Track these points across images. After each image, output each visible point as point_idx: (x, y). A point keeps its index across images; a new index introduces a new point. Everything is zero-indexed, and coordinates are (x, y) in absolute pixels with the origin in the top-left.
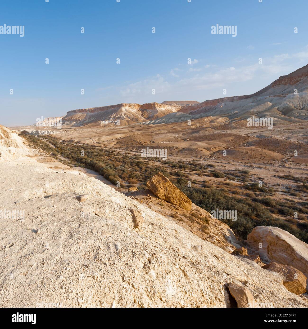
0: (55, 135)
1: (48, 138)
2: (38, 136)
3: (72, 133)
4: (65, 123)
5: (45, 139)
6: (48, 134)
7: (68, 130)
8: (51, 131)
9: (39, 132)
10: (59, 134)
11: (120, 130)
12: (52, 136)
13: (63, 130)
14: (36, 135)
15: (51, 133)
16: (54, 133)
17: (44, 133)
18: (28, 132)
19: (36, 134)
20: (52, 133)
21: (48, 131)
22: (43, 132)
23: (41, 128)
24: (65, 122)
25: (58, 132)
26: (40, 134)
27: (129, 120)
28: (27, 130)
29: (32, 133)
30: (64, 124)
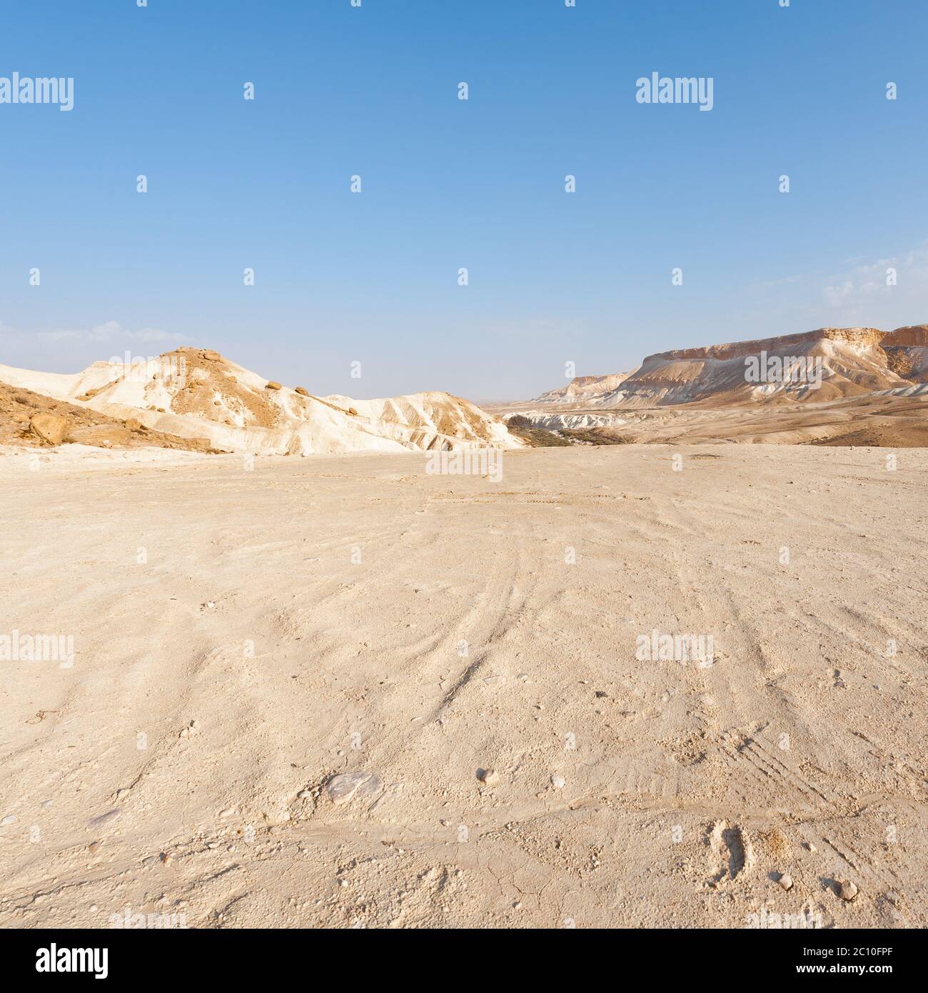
0: (612, 428)
1: (594, 438)
2: (561, 432)
3: (665, 423)
4: (637, 392)
5: (585, 441)
6: (591, 427)
7: (652, 412)
8: (600, 417)
9: (563, 421)
10: (624, 425)
11: (821, 412)
12: (604, 434)
13: (636, 415)
14: (552, 430)
15: (600, 422)
16: (609, 424)
17: (577, 422)
18: (530, 421)
19: (552, 427)
20: (601, 424)
21: (589, 418)
22: (574, 421)
23: (563, 408)
24: (636, 390)
25: (620, 422)
26: (566, 426)
27: (847, 383)
28: (523, 414)
29: (541, 424)
30: (633, 394)
